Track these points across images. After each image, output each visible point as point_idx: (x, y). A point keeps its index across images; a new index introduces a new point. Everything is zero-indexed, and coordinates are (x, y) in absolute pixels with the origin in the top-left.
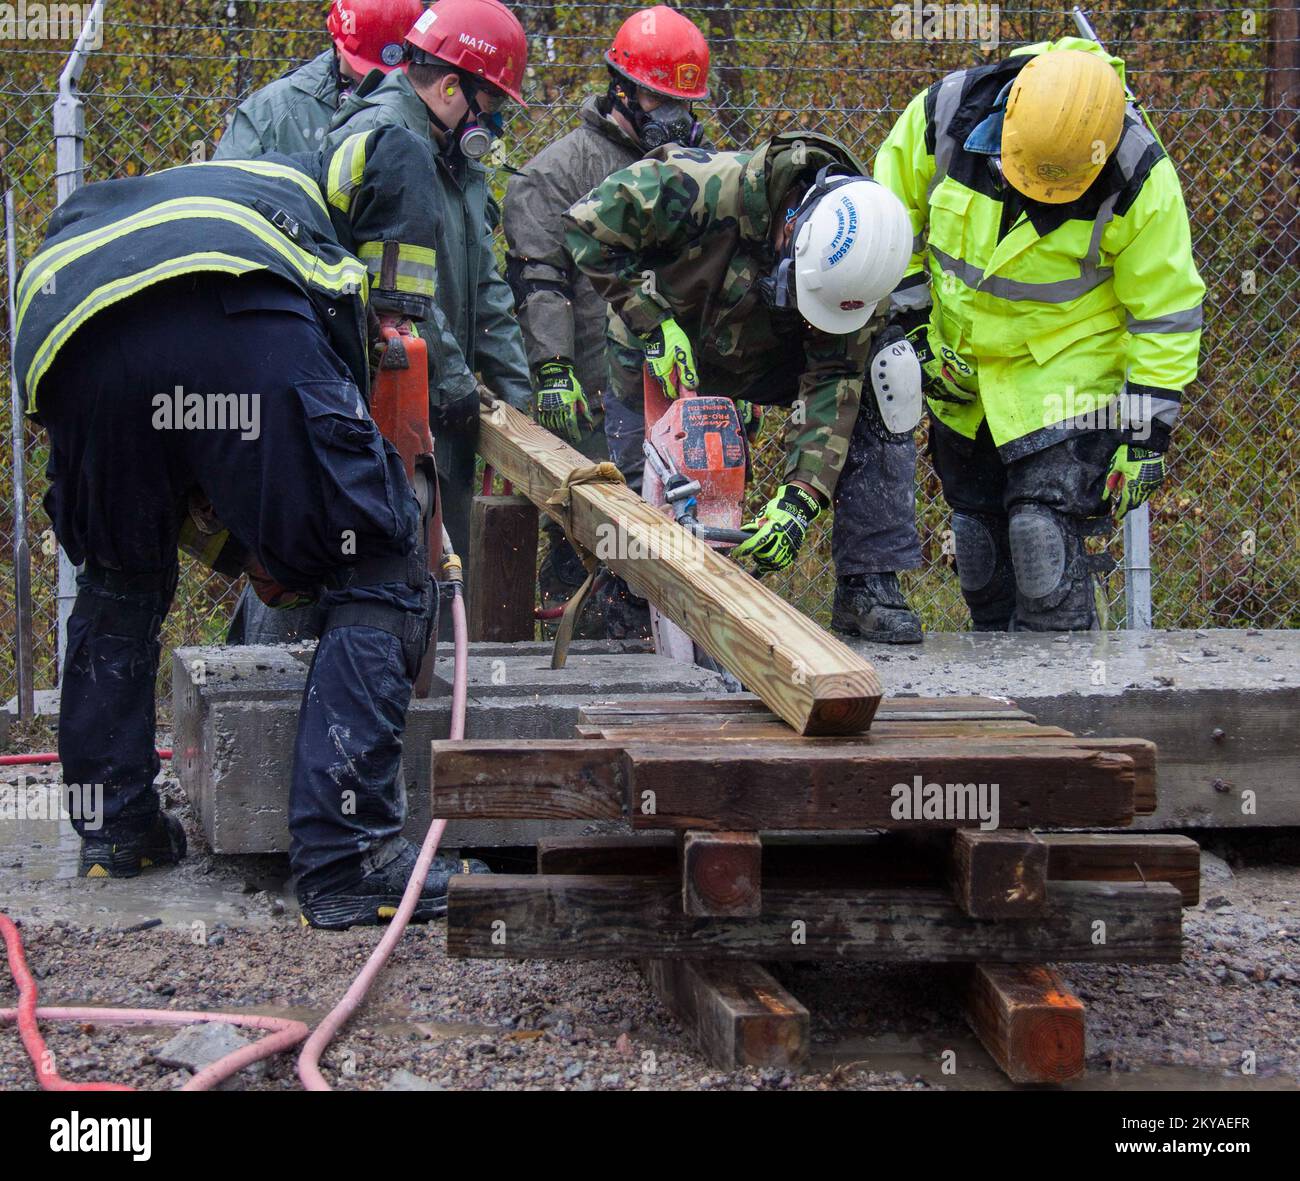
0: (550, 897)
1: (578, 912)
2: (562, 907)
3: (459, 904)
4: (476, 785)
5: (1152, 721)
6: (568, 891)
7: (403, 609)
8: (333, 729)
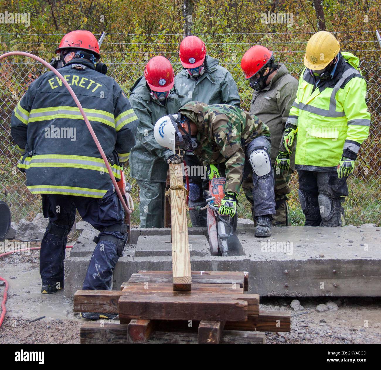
0: (105, 331)
1: (112, 335)
2: (108, 333)
3: (83, 332)
4: (84, 304)
5: (316, 267)
6: (110, 330)
7: (118, 238)
8: (96, 265)
